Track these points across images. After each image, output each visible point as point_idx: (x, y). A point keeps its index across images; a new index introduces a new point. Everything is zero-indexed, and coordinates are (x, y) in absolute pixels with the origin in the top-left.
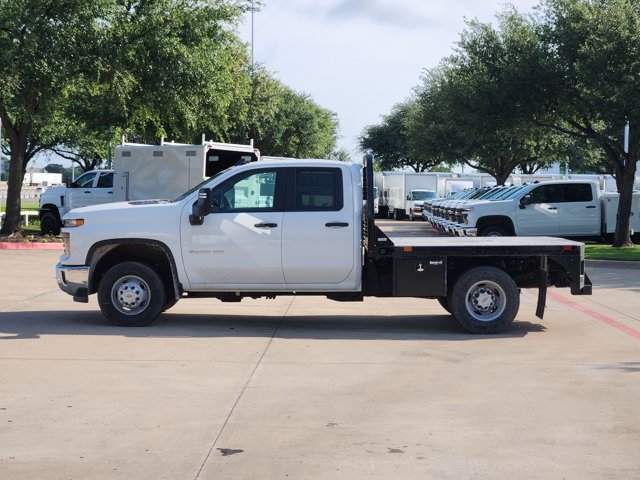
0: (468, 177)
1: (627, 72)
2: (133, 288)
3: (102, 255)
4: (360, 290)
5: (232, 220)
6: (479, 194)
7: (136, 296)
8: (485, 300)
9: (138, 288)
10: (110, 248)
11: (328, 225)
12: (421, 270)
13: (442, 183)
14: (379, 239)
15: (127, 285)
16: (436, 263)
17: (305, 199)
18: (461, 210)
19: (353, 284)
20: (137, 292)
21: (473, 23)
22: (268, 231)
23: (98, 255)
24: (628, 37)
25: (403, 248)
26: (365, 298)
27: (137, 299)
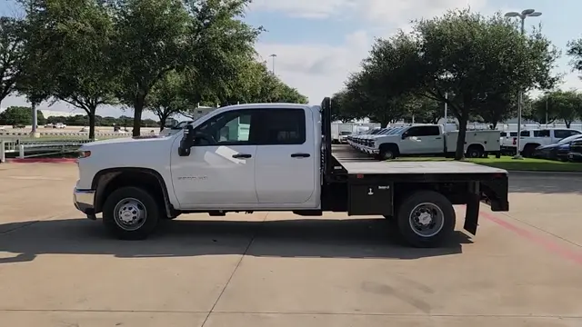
0: (366, 125)
1: (471, 61)
2: (130, 209)
3: (107, 181)
4: (319, 208)
5: (214, 152)
6: (375, 132)
7: (133, 215)
8: (425, 219)
9: (135, 208)
10: (113, 175)
11: (293, 156)
12: (371, 193)
13: (355, 127)
14: (336, 168)
15: (126, 206)
16: (384, 188)
17: (283, 134)
18: (370, 140)
19: (314, 203)
20: (134, 212)
21: (379, 40)
22: (244, 161)
23: (103, 181)
24: (472, 42)
25: (355, 175)
26: (323, 212)
27: (134, 218)
